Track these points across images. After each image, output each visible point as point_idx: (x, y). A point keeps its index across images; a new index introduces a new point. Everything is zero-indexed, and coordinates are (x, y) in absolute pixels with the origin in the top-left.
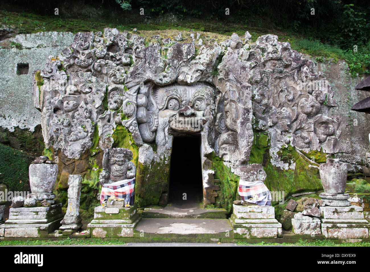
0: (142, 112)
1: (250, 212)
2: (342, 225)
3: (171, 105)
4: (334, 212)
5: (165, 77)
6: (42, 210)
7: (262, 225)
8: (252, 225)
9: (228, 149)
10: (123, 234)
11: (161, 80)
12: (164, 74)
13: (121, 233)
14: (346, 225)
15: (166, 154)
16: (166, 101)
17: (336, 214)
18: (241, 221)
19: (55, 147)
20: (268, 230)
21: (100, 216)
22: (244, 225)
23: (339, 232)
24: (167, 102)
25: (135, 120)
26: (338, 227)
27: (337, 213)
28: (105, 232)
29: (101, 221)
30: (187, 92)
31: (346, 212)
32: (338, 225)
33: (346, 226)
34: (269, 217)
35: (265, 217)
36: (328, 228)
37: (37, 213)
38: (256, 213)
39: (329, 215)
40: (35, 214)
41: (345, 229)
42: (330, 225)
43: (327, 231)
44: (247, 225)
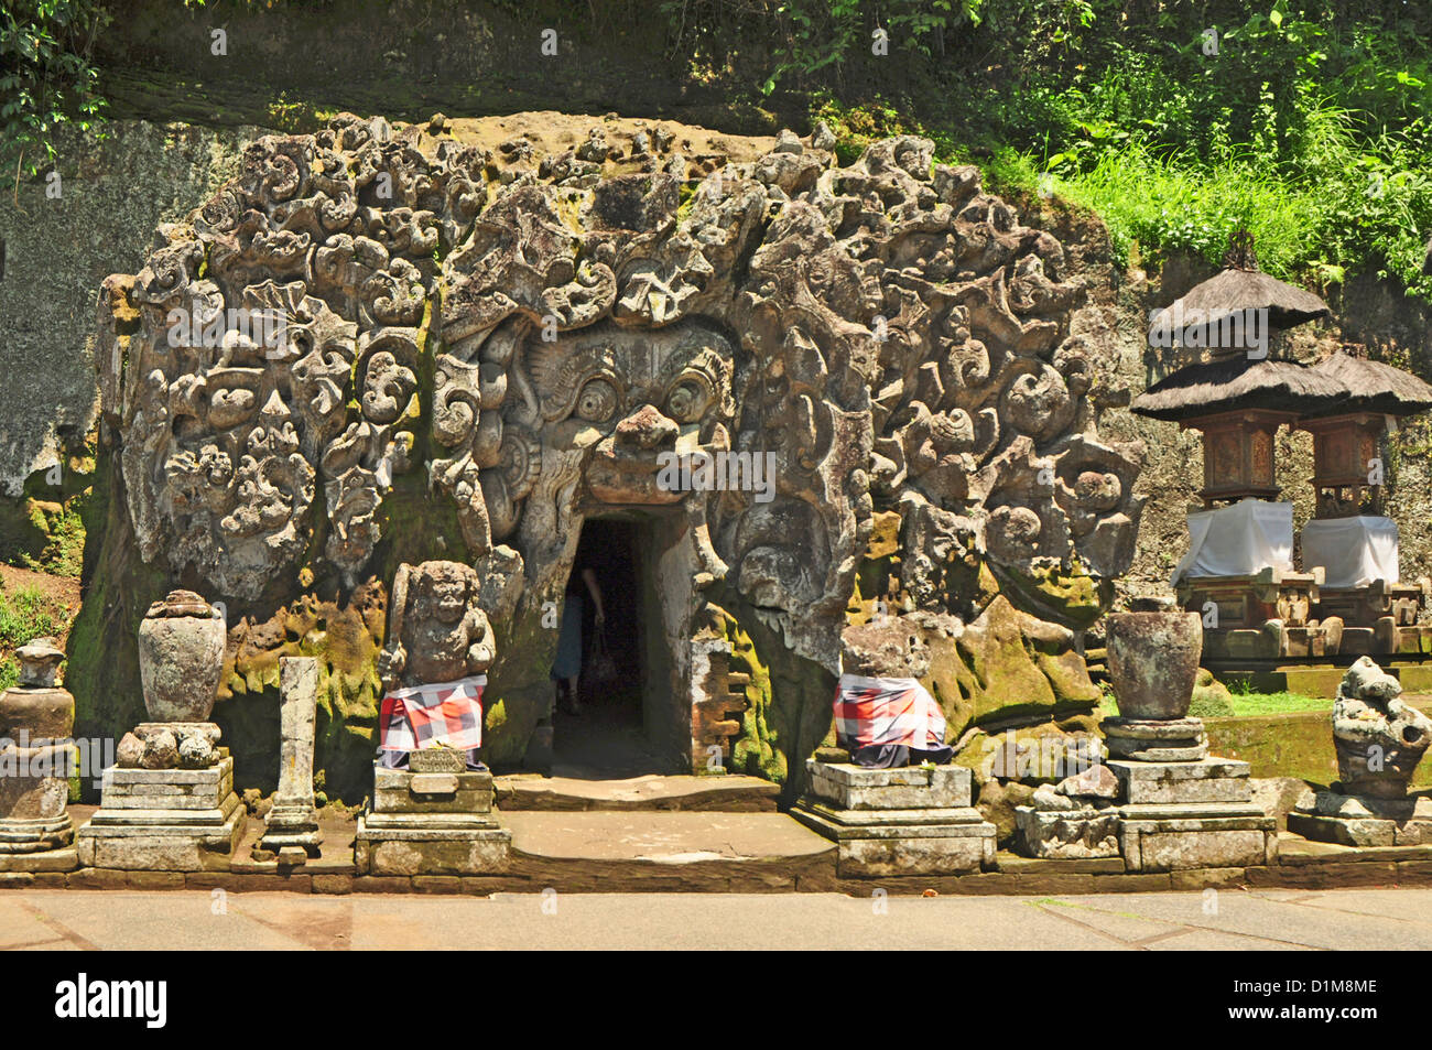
0: (493, 432)
1: (890, 784)
2: (1188, 823)
3: (589, 405)
4: (1159, 781)
5: (577, 299)
6: (196, 779)
7: (931, 830)
8: (900, 829)
9: (774, 563)
10: (474, 863)
11: (564, 310)
12: (574, 287)
13: (467, 860)
14: (1197, 823)
15: (555, 584)
16: (573, 389)
17: (1166, 785)
18: (864, 816)
19: (175, 556)
20: (952, 846)
21: (393, 801)
22: (873, 830)
23: (1174, 847)
24: (577, 391)
25: (473, 459)
26: (1174, 831)
27: (1172, 783)
28: (418, 857)
29: (401, 818)
30: (648, 357)
31: (1197, 779)
32: (1175, 823)
33: (1200, 826)
34: (953, 804)
35: (939, 804)
36: (1141, 833)
37: (187, 788)
38: (911, 790)
39: (1146, 792)
40: (181, 791)
41: (1194, 837)
42: (1149, 825)
43: (1140, 846)
44: (882, 830)
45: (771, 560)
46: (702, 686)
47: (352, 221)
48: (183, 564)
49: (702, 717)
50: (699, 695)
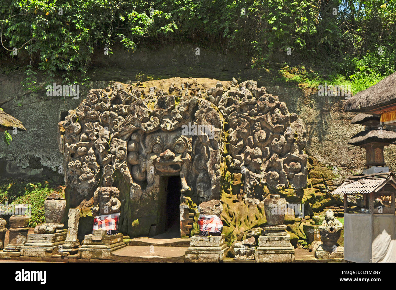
0: (132, 156)
1: (200, 240)
2: (271, 252)
3: (155, 150)
4: (266, 241)
5: (149, 125)
6: (49, 236)
7: (207, 252)
8: (200, 251)
9: (202, 187)
10: (103, 257)
11: (146, 128)
12: (149, 123)
13: (101, 256)
14: (273, 252)
15: (154, 192)
16: (151, 146)
17: (268, 242)
18: (193, 248)
19: (71, 185)
20: (212, 256)
21: (88, 242)
22: (193, 251)
23: (268, 258)
25: (125, 163)
26: (267, 253)
27: (270, 241)
28: (91, 255)
29: (89, 246)
30: (169, 138)
31: (276, 241)
32: (268, 252)
33: (274, 252)
34: (215, 245)
35: (211, 246)
36: (259, 254)
37: (46, 238)
38: (205, 242)
39: (263, 244)
40: (44, 239)
41: (273, 255)
42: (261, 252)
43: (259, 257)
44: (195, 252)
45: (201, 186)
46: (182, 216)
47: (110, 108)
48: (73, 187)
49: (182, 224)
50: (182, 219)
